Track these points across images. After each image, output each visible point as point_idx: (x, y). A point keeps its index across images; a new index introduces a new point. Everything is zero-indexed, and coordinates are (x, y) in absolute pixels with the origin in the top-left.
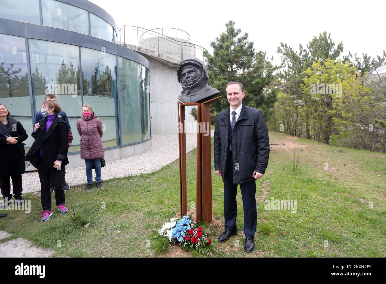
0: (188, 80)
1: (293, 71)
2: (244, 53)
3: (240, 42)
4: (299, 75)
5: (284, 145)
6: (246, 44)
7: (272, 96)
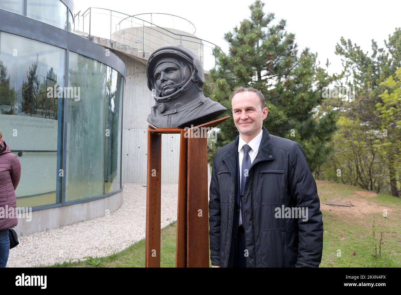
0: (164, 85)
1: (362, 82)
2: (281, 51)
3: (272, 34)
4: (373, 89)
5: (353, 207)
6: (282, 37)
7: (327, 121)
